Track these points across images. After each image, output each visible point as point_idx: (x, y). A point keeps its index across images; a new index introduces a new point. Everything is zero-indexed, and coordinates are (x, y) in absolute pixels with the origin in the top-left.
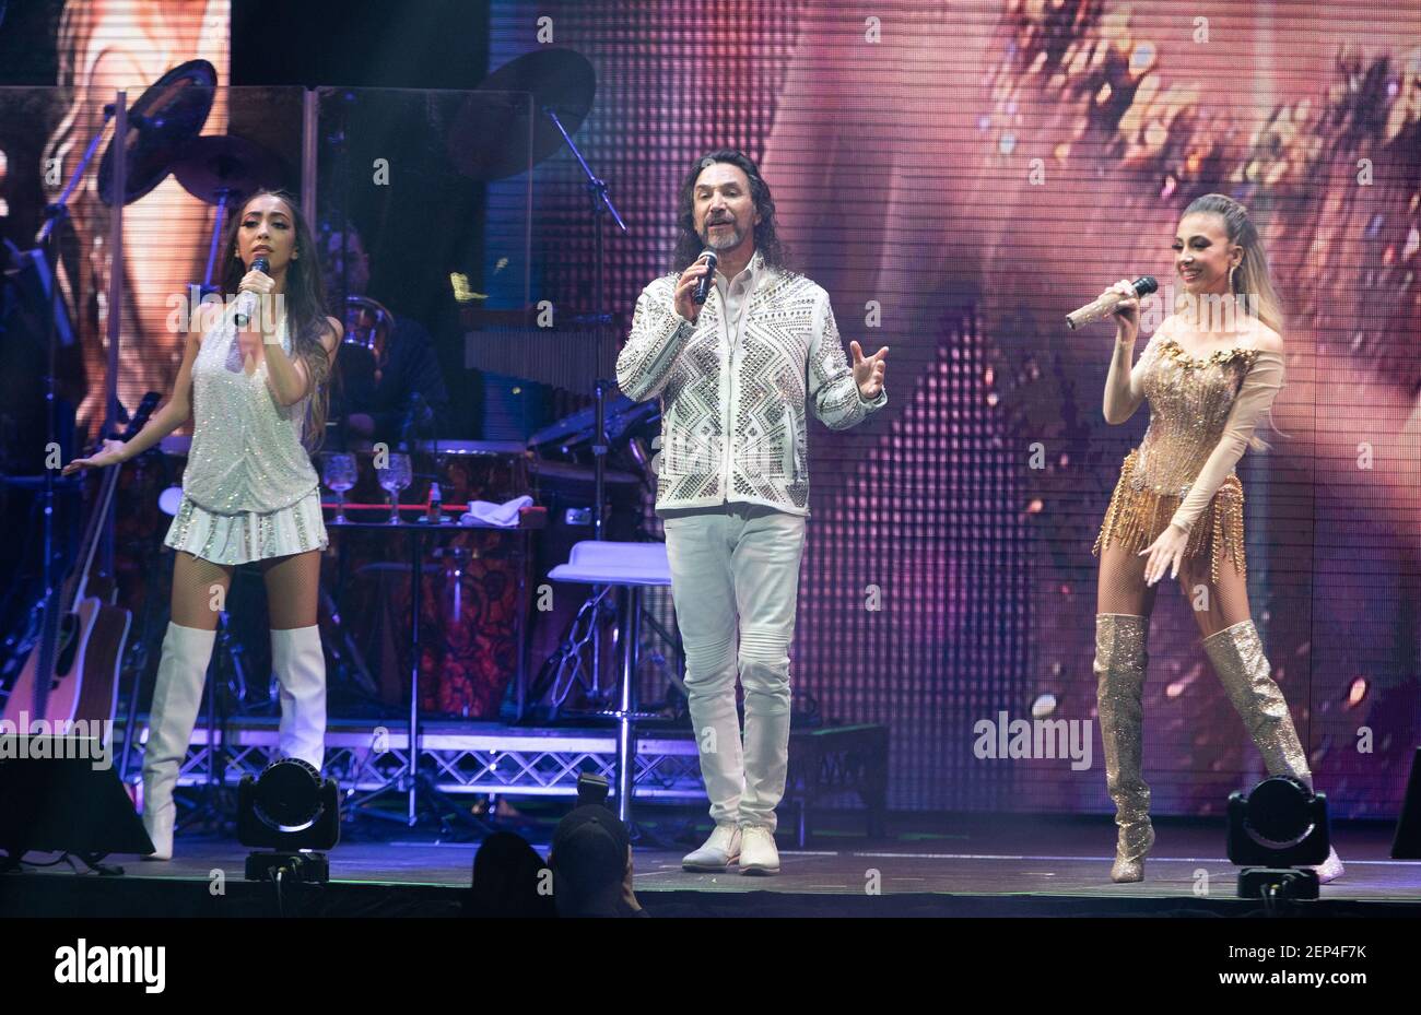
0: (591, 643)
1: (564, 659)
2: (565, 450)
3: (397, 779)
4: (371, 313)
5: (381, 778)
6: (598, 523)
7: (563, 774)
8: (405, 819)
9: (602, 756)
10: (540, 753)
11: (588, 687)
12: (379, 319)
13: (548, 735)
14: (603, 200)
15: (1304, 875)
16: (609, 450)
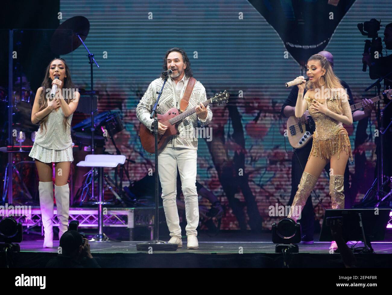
0: (91, 184)
1: (84, 188)
2: (83, 130)
3: (38, 223)
4: (28, 92)
5: (34, 222)
6: (93, 150)
7: (84, 221)
8: (40, 234)
9: (95, 215)
10: (77, 215)
11: (91, 196)
12: (31, 94)
13: (80, 210)
14: (93, 59)
15: (294, 246)
16: (95, 129)
